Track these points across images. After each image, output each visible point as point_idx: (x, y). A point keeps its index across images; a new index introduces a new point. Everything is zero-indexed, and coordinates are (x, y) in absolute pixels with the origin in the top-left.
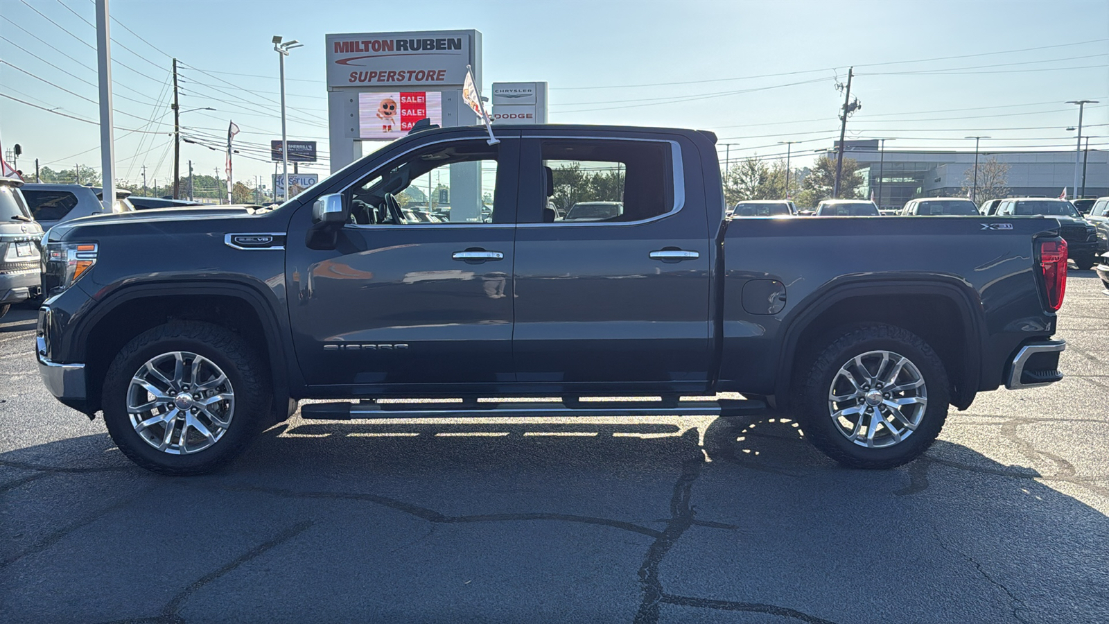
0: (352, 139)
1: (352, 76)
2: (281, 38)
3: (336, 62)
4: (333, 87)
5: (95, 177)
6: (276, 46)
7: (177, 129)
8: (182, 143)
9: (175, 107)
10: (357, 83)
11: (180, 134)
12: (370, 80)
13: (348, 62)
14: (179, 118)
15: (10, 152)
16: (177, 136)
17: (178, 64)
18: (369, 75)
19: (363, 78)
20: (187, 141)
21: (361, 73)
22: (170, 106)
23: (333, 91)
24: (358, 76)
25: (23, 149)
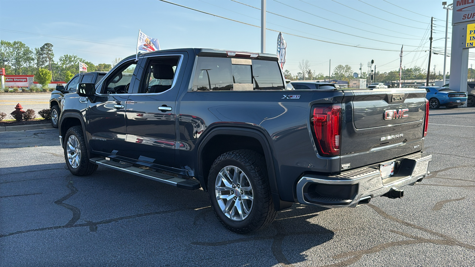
0: (462, 48)
1: (464, 16)
2: (446, 2)
3: (457, 11)
4: (455, 23)
5: (420, 71)
6: (444, 6)
7: (431, 49)
8: (432, 55)
9: (431, 39)
10: (467, 20)
11: (432, 51)
12: (473, 18)
13: (462, 10)
14: (432, 43)
15: (370, 63)
16: (430, 51)
17: (433, 19)
18: (473, 14)
19: (469, 17)
20: (435, 53)
21: (469, 14)
22: (429, 38)
23: (454, 25)
24: (467, 16)
25: (374, 62)
